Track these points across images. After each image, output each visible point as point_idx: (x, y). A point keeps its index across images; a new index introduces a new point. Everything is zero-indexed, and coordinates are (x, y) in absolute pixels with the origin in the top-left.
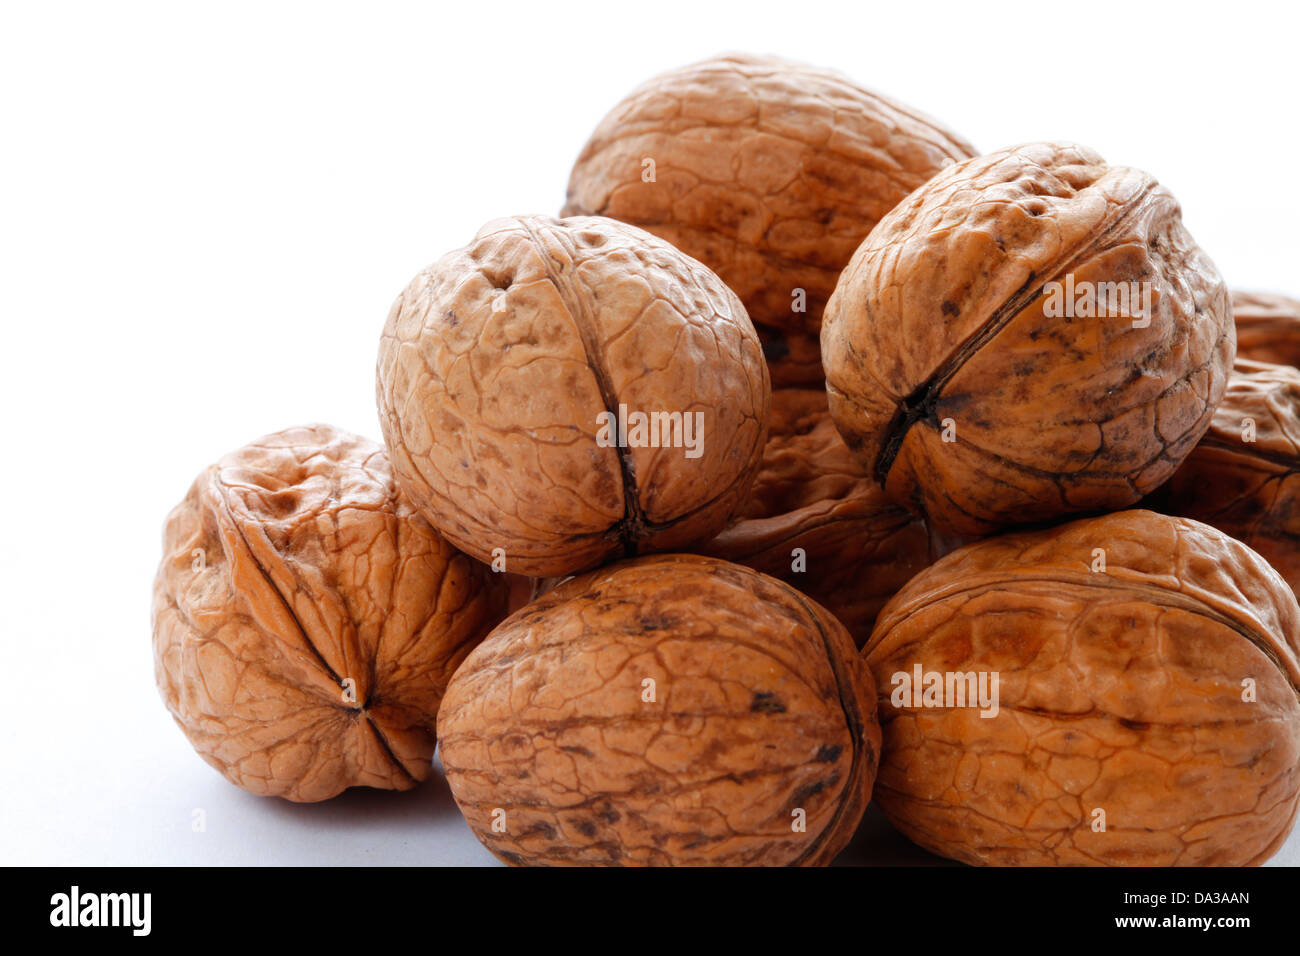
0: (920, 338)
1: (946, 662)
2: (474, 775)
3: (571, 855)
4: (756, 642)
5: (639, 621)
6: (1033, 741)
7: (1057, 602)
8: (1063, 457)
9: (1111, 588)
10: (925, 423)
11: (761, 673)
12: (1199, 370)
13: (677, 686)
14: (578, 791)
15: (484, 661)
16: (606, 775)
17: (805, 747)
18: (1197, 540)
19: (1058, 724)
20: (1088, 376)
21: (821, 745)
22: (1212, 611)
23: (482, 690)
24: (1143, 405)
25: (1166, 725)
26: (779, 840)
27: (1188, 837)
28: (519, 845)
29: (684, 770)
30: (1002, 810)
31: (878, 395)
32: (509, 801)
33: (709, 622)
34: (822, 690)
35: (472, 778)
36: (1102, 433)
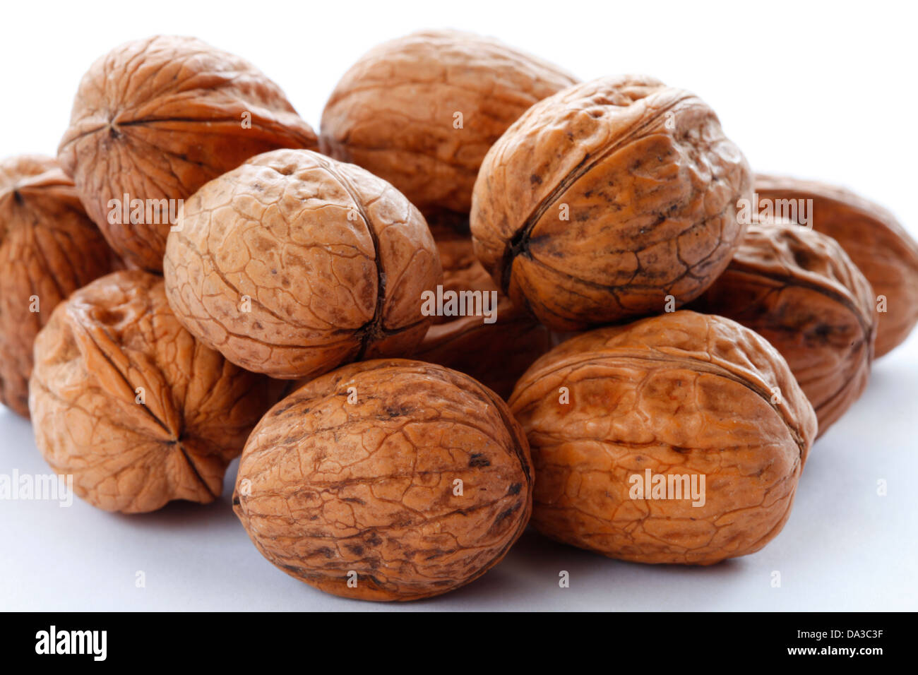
0: (517, 199)
1: (558, 413)
2: (275, 519)
3: (342, 567)
4: (467, 420)
5: (385, 410)
6: (615, 462)
7: (628, 371)
8: (612, 275)
9: (664, 361)
10: (523, 255)
11: (473, 440)
12: (714, 217)
13: (420, 453)
14: (355, 527)
15: (272, 441)
16: (374, 516)
17: (502, 487)
18: (721, 328)
19: (632, 451)
20: (624, 220)
21: (510, 484)
22: (731, 375)
23: (276, 461)
24: (668, 240)
25: (702, 450)
26: (487, 549)
27: (719, 523)
28: (304, 562)
29: (429, 509)
30: (596, 508)
31: (494, 239)
32: (300, 534)
33: (434, 408)
34: (507, 447)
35: (274, 521)
36: (638, 260)
